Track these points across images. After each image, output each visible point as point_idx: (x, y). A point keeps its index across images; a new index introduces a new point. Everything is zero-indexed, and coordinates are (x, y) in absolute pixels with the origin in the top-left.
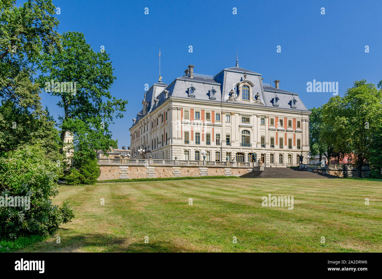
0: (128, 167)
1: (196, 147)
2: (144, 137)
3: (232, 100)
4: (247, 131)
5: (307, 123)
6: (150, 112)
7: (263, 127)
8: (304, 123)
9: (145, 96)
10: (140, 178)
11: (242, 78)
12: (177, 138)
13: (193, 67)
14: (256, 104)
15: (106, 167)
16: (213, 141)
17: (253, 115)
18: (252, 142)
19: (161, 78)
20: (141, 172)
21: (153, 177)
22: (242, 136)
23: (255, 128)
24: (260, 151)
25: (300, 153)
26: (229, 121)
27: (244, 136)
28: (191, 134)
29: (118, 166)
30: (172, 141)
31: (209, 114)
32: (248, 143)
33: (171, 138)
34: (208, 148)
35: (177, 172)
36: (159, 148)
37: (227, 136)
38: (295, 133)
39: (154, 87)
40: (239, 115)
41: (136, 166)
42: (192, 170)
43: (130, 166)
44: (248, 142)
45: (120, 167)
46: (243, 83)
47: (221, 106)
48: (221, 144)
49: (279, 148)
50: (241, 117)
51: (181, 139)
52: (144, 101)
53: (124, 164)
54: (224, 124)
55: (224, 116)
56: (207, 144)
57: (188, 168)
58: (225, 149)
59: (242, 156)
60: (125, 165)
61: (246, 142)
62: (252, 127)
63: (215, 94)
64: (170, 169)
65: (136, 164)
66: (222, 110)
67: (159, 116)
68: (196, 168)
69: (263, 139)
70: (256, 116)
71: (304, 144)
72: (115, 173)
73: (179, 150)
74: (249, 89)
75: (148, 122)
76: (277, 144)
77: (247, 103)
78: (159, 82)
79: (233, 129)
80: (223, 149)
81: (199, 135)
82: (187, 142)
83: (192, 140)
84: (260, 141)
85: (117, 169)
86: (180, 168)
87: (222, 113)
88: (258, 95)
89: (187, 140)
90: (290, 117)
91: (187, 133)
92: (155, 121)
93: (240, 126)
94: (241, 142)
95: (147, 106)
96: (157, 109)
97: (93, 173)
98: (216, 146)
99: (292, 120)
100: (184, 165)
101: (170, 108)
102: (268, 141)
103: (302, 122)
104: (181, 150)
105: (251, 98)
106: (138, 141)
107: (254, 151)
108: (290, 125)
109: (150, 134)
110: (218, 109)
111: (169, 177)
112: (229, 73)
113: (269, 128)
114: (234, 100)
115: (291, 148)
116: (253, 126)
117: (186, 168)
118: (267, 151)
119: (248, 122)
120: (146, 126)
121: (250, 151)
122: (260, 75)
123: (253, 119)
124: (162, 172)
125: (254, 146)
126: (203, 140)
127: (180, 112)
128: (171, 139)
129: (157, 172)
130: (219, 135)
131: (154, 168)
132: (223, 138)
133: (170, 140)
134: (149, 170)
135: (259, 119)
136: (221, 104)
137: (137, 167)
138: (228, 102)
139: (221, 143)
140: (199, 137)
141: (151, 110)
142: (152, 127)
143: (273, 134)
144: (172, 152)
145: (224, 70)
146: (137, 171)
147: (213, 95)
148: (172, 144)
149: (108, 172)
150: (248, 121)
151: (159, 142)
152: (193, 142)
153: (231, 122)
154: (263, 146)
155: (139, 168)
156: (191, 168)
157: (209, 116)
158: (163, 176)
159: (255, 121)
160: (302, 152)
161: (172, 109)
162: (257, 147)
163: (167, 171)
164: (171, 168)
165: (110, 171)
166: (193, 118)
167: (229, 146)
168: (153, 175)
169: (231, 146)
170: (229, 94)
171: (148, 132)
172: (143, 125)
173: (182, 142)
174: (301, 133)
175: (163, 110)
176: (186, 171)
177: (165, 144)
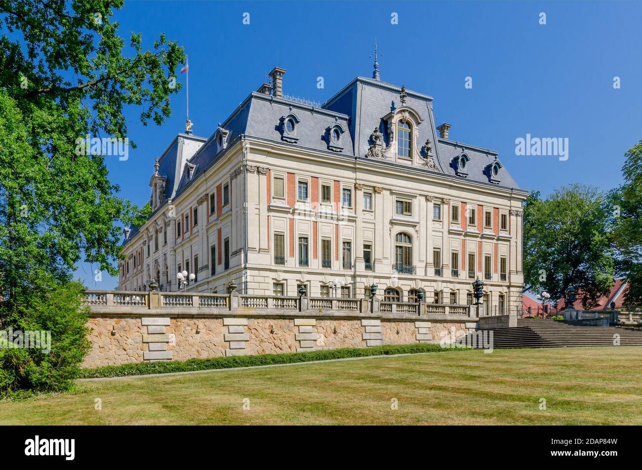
0: (167, 321)
1: (300, 273)
2: (156, 261)
3: (377, 155)
4: (405, 234)
5: (520, 219)
6: (172, 197)
7: (437, 225)
8: (513, 218)
9: (158, 164)
10: (204, 356)
11: (393, 104)
12: (258, 249)
13: (283, 73)
14: (426, 168)
15: (100, 320)
16: (337, 258)
17: (420, 195)
18: (415, 262)
19: (192, 124)
20: (207, 338)
21: (241, 353)
22: (397, 247)
23: (422, 228)
24: (433, 284)
25: (506, 289)
26: (370, 209)
27: (400, 247)
28: (288, 238)
29: (139, 316)
30: (246, 256)
31: (328, 188)
32: (409, 264)
33: (244, 249)
34: (327, 276)
35: (307, 336)
36: (200, 283)
37: (366, 246)
38: (496, 242)
39: (181, 140)
40: (392, 193)
41: (191, 317)
42: (345, 327)
43: (175, 318)
44: (409, 262)
45: (146, 321)
46: (400, 115)
47: (355, 170)
48: (355, 266)
49: (468, 278)
50: (394, 198)
51: (267, 251)
52: (156, 175)
53: (157, 308)
54: (361, 216)
55: (360, 194)
56: (323, 266)
57: (335, 323)
58: (363, 280)
59: (396, 296)
60: (159, 311)
61: (405, 262)
62: (416, 226)
63: (341, 137)
64: (289, 326)
65: (194, 311)
66: (356, 180)
67: (200, 202)
68: (355, 322)
69: (437, 255)
70: (423, 199)
71: (513, 268)
72: (130, 341)
73: (261, 279)
74: (412, 131)
75: (166, 225)
76: (463, 268)
77: (408, 164)
78: (187, 133)
79: (379, 227)
80: (358, 279)
81: (307, 242)
82: (280, 259)
83: (292, 255)
84: (431, 260)
85: (136, 329)
86: (313, 322)
87: (356, 188)
88: (429, 146)
89: (281, 254)
90: (490, 202)
91: (279, 238)
92: (187, 217)
93: (392, 223)
94: (394, 262)
95: (162, 186)
96: (196, 184)
97: (63, 337)
98: (342, 271)
99: (492, 210)
100: (325, 312)
101: (242, 168)
102: (446, 259)
103: (510, 216)
104: (267, 280)
105: (415, 152)
106: (136, 275)
107: (421, 285)
108: (488, 223)
109: (172, 253)
110: (347, 177)
111: (286, 351)
112: (367, 87)
113: (451, 228)
114: (380, 155)
115: (488, 279)
116: (418, 223)
117: (328, 322)
118: (444, 284)
119: (407, 213)
120: (161, 236)
121: (413, 285)
122: (430, 100)
123: (418, 204)
124: (266, 334)
125: (420, 273)
126: (315, 256)
127: (263, 178)
128: (245, 253)
129: (253, 337)
130: (349, 243)
131: (244, 321)
132: (358, 251)
133: (243, 255)
134: (232, 329)
135: (431, 205)
136: (355, 164)
137: (195, 320)
138: (369, 158)
139: (352, 265)
140: (307, 247)
141: (174, 194)
142: (179, 235)
143: (456, 243)
144: (246, 286)
145: (358, 80)
146: (197, 333)
147: (336, 139)
148: (248, 266)
149: (106, 339)
150: (409, 211)
151: (200, 266)
152: (293, 259)
153: (373, 210)
154: (438, 272)
155: (200, 323)
156: (342, 322)
157: (329, 194)
158: (270, 350)
159: (422, 209)
160: (509, 287)
161: (247, 170)
162: (426, 275)
163: (280, 333)
164: (290, 323)
165: (113, 334)
166: (294, 196)
167: (369, 273)
168: (243, 344)
169: (374, 271)
170: (368, 141)
171: (168, 249)
172: (152, 236)
173: (268, 260)
174: (508, 243)
175: (214, 183)
176: (329, 330)
177: (220, 268)
